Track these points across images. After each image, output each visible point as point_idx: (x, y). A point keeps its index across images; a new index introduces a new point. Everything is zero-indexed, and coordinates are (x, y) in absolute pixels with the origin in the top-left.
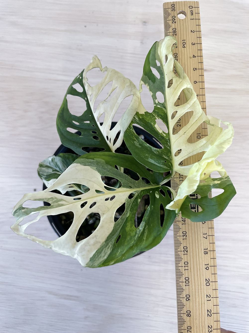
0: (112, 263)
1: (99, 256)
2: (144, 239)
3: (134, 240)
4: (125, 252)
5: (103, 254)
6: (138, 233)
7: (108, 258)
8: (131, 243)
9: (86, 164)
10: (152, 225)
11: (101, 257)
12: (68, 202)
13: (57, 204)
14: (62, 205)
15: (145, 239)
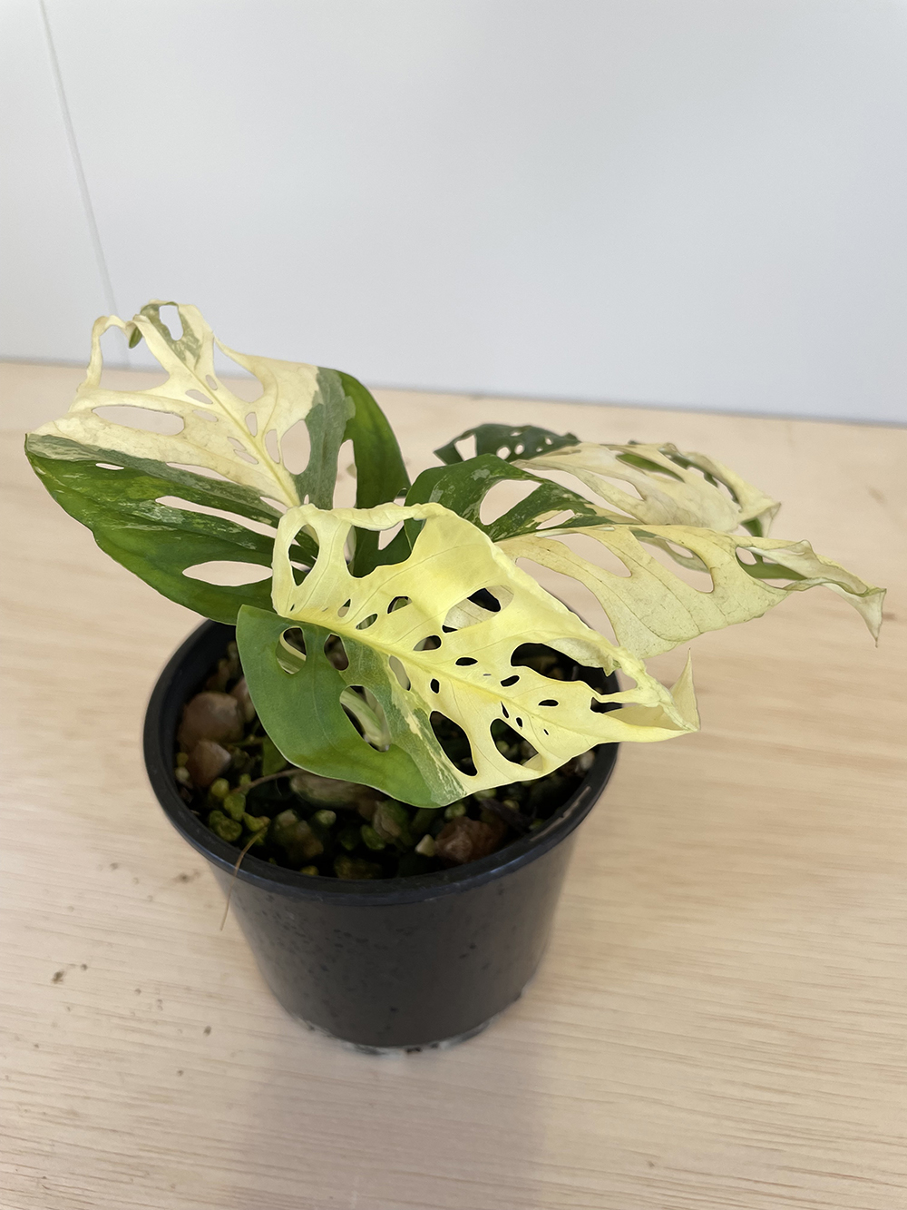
0: (41, 471)
1: (55, 446)
2: (125, 525)
3: (116, 502)
4: (78, 492)
5: (62, 449)
6: (140, 505)
7: (53, 460)
8: (107, 496)
9: (324, 383)
10: (180, 538)
11: (55, 448)
12: (195, 367)
13: (183, 349)
14: (183, 359)
15: (129, 526)
